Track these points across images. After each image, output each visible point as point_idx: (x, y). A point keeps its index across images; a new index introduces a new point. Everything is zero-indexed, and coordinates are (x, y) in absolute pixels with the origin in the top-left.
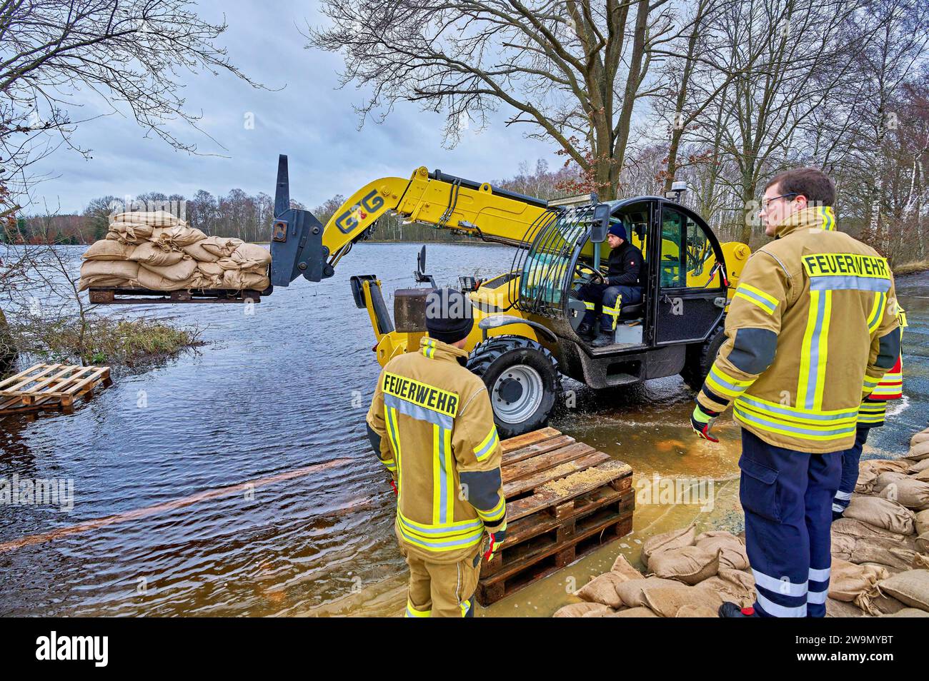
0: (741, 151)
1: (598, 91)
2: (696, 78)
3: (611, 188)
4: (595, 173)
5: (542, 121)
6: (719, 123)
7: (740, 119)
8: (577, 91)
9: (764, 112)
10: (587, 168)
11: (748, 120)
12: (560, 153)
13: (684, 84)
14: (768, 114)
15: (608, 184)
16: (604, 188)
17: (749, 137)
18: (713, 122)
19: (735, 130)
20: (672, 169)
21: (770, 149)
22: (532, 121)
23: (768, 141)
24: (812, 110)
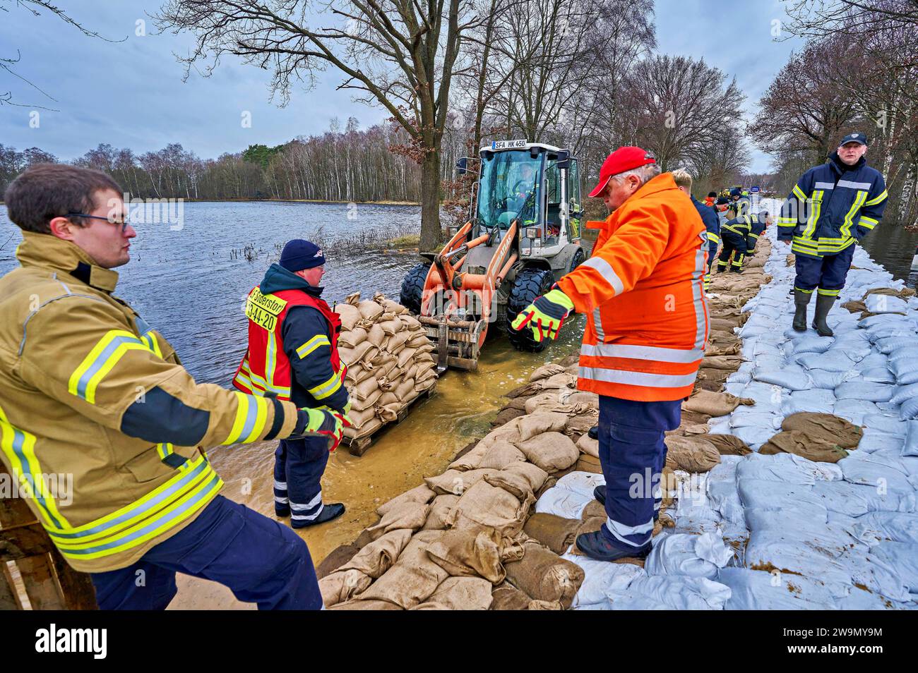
0: (525, 125)
1: (422, 68)
2: (491, 59)
3: (436, 154)
4: (422, 140)
5: (373, 89)
6: (510, 102)
7: (524, 98)
8: (403, 65)
9: (541, 94)
10: (414, 136)
11: (530, 99)
12: (391, 119)
13: (484, 65)
14: (543, 96)
15: (433, 150)
16: (431, 152)
17: (531, 113)
18: (505, 98)
19: (520, 107)
20: (478, 138)
21: (546, 125)
22: (363, 88)
23: (544, 117)
24: (571, 95)
